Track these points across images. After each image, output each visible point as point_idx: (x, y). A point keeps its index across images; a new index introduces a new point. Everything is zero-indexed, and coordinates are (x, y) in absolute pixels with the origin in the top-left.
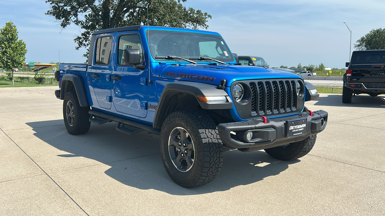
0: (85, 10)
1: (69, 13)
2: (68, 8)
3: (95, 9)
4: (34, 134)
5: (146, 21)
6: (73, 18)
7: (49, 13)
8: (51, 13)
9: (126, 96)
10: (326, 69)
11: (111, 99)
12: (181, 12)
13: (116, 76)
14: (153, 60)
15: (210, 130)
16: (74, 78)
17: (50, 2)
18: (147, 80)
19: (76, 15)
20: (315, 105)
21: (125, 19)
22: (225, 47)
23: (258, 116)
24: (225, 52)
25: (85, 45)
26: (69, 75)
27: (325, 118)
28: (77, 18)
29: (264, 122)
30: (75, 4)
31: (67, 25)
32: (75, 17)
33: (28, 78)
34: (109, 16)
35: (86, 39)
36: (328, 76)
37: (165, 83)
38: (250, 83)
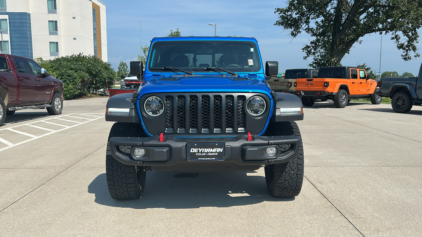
0: (318, 16)
6: (304, 26)
7: (278, 23)
14: (148, 72)
17: (278, 12)
19: (307, 22)
24: (250, 61)
28: (308, 26)
31: (298, 34)
32: (307, 24)
38: (166, 97)
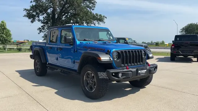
0: (43, 14)
1: (35, 16)
2: (35, 13)
3: (48, 14)
4: (20, 76)
5: (74, 20)
8: (26, 16)
9: (64, 57)
10: (165, 43)
11: (57, 59)
12: (91, 15)
13: (60, 48)
14: (77, 41)
15: (103, 73)
16: (40, 49)
17: (25, 10)
18: (74, 50)
19: (38, 17)
20: (157, 61)
21: (63, 19)
22: (111, 35)
23: (125, 66)
24: (111, 37)
25: (43, 32)
26: (37, 47)
27: (156, 67)
28: (39, 19)
29: (127, 69)
30: (38, 11)
31: (34, 22)
33: (13, 48)
34: (55, 17)
35: (43, 29)
36: (166, 47)
37: (83, 52)
38: (121, 52)
